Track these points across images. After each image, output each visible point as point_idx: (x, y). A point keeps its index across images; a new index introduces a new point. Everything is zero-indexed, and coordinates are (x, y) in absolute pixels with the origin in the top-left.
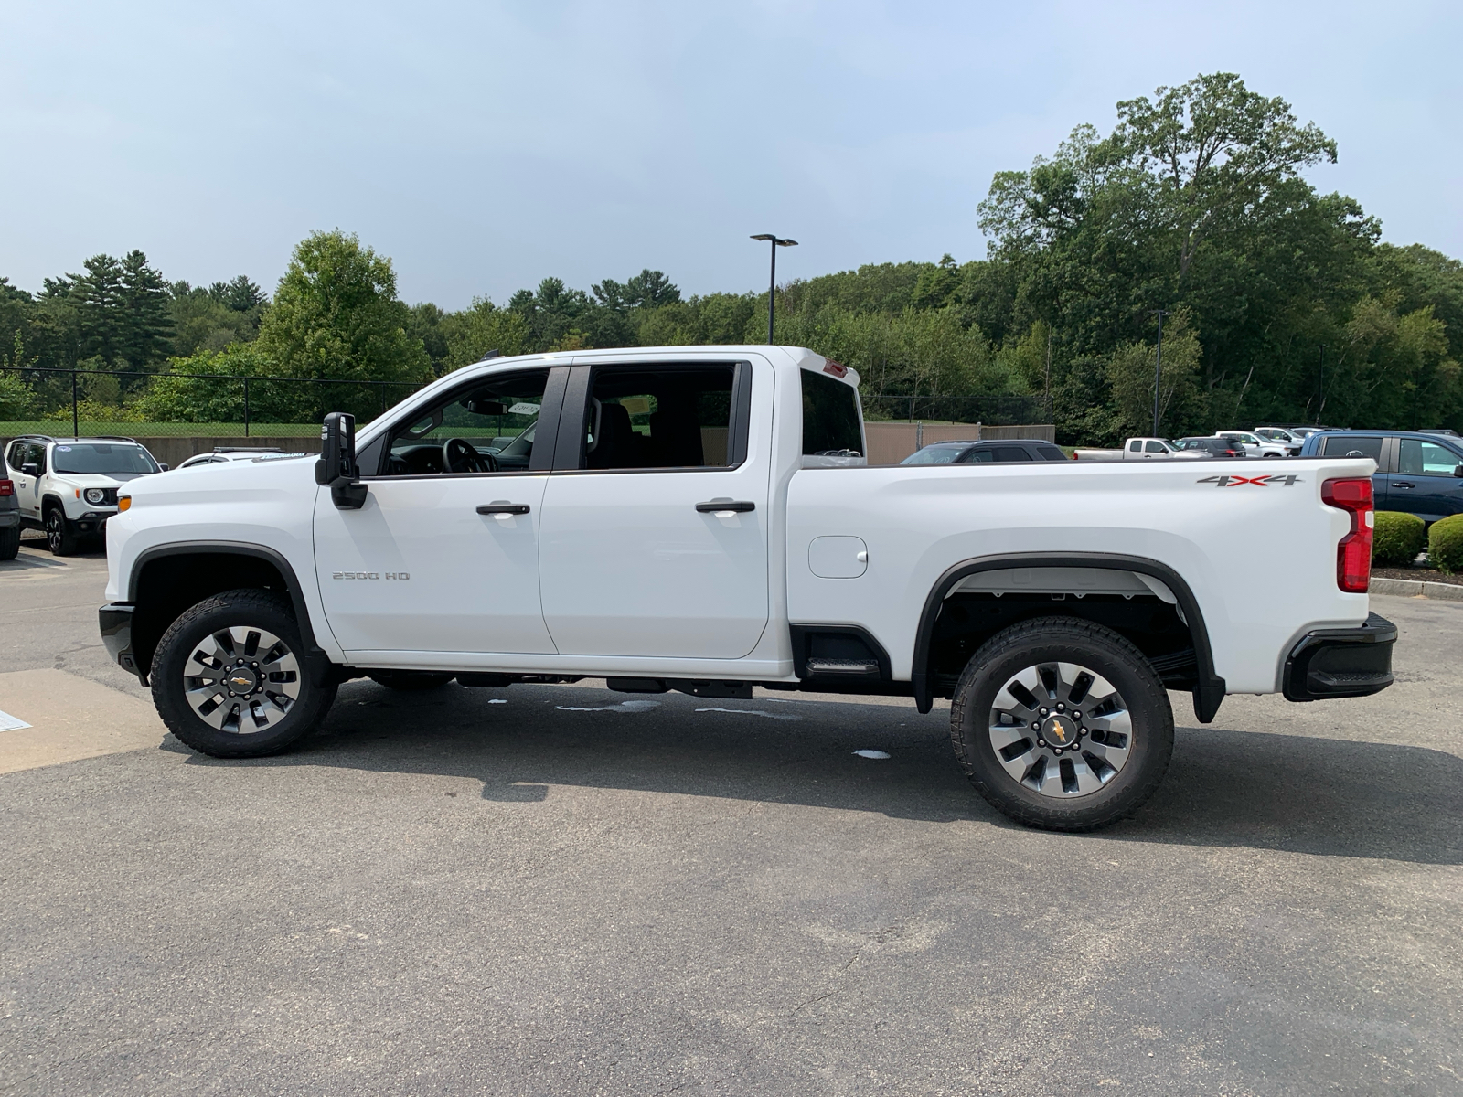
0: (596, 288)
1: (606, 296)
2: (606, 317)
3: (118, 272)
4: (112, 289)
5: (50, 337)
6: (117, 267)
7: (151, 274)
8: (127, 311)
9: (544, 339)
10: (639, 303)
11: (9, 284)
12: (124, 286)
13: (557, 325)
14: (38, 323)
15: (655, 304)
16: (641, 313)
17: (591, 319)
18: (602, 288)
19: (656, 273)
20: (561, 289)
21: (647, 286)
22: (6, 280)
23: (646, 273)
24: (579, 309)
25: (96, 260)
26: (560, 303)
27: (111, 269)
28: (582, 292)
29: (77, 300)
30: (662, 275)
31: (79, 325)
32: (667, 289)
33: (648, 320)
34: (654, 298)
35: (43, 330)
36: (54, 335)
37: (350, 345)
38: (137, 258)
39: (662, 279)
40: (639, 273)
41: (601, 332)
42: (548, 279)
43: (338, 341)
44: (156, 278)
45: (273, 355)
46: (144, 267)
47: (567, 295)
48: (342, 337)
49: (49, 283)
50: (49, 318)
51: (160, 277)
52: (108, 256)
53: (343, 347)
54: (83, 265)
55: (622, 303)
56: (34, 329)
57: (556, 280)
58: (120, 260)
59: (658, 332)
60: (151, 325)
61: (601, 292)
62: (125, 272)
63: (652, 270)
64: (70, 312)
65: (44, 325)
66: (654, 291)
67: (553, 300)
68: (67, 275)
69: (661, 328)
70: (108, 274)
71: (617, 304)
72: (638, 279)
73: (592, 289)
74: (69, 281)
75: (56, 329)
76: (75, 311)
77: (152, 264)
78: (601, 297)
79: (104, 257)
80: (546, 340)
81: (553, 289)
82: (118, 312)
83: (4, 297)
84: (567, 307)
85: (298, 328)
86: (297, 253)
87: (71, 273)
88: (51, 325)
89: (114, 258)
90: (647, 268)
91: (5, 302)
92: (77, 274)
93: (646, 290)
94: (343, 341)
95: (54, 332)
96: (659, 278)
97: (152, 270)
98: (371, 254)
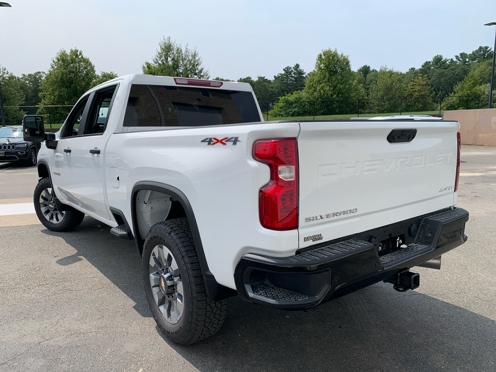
0: (457, 57)
1: (461, 59)
2: (460, 68)
3: (292, 71)
4: (290, 76)
5: (273, 93)
6: (292, 69)
7: (301, 71)
8: (294, 83)
9: (432, 79)
10: (477, 61)
11: (265, 78)
12: (293, 75)
13: (438, 73)
14: (270, 89)
15: (484, 60)
16: (476, 64)
17: (453, 69)
18: (459, 56)
19: (485, 47)
20: (442, 59)
21: (481, 53)
22: (264, 77)
23: (481, 48)
24: (449, 66)
25: (286, 68)
26: (441, 65)
27: (290, 70)
28: (452, 59)
29: (281, 81)
30: (488, 47)
31: (281, 88)
32: (491, 53)
33: (479, 67)
34: (484, 58)
35: (272, 91)
36: (274, 92)
37: (332, 88)
38: (297, 66)
39: (488, 49)
40: (477, 48)
41: (457, 74)
42: (436, 55)
43: (328, 88)
44: (302, 72)
45: (308, 94)
46: (299, 69)
47: (444, 61)
48: (330, 86)
49: (275, 77)
50: (273, 87)
51: (303, 71)
52: (289, 67)
53: (330, 89)
54: (283, 70)
55: (469, 61)
56: (269, 91)
57: (440, 56)
58: (292, 67)
59: (482, 72)
60: (300, 87)
61: (459, 58)
62: (294, 71)
63: (483, 46)
64: (279, 85)
65: (272, 90)
66: (484, 55)
67: (438, 64)
68: (279, 74)
69: (484, 70)
70: (289, 72)
71: (466, 62)
72: (477, 50)
73: (455, 57)
74: (279, 75)
75: (275, 90)
76: (280, 84)
77: (301, 68)
78: (459, 60)
79: (288, 67)
80: (433, 79)
81: (438, 59)
82: (292, 84)
83: (262, 82)
84: (444, 66)
85: (315, 84)
86: (317, 58)
87: (280, 73)
88: (274, 89)
89: (291, 67)
90: (481, 45)
91: (263, 84)
92: (281, 73)
93: (480, 54)
94: (330, 87)
95: (274, 91)
96: (487, 49)
97: (301, 69)
98: (342, 55)
